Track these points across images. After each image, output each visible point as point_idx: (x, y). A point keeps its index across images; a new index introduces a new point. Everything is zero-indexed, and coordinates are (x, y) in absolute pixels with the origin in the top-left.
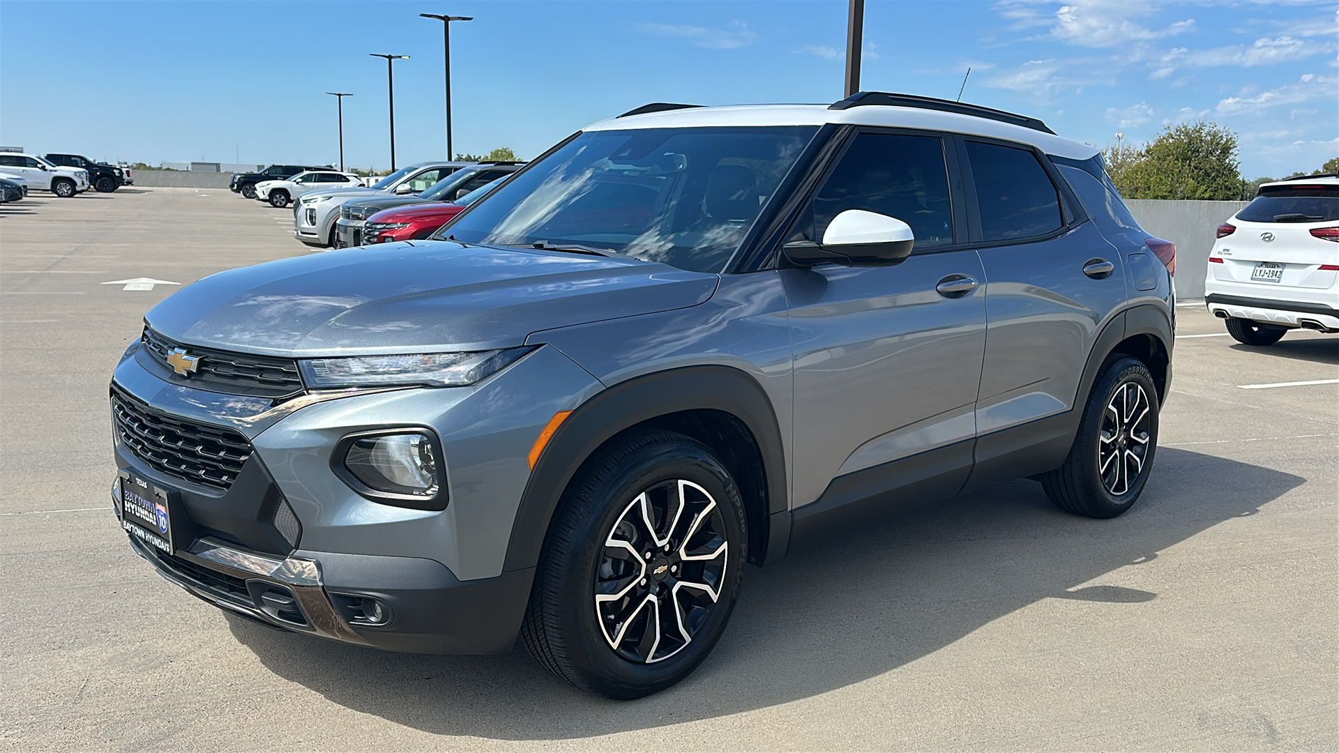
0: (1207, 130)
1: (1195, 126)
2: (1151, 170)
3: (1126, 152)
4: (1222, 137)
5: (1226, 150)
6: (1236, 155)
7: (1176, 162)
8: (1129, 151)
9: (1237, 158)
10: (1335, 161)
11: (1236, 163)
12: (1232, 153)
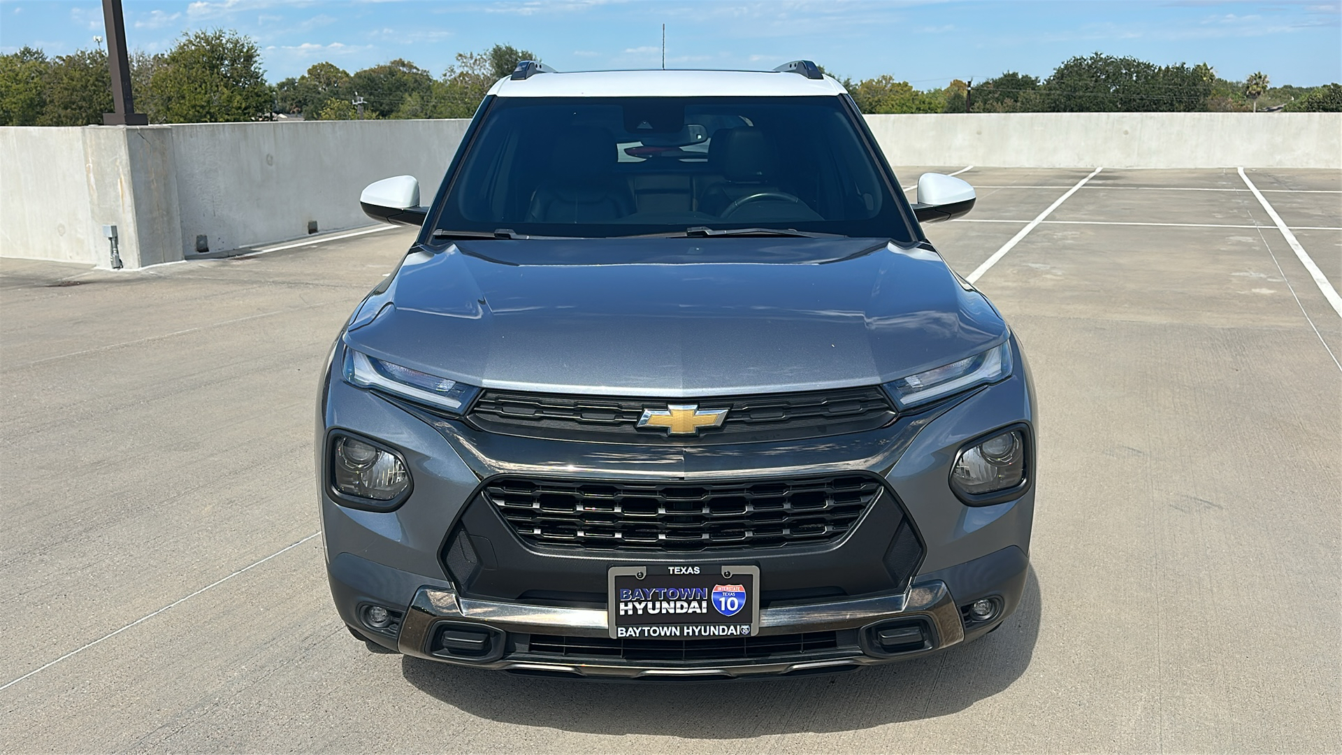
0: (227, 37)
1: (214, 33)
2: (181, 79)
3: (141, 58)
4: (243, 44)
5: (249, 58)
6: (260, 64)
7: (204, 70)
8: (143, 57)
9: (261, 66)
10: (316, 66)
11: (261, 71)
12: (256, 62)
